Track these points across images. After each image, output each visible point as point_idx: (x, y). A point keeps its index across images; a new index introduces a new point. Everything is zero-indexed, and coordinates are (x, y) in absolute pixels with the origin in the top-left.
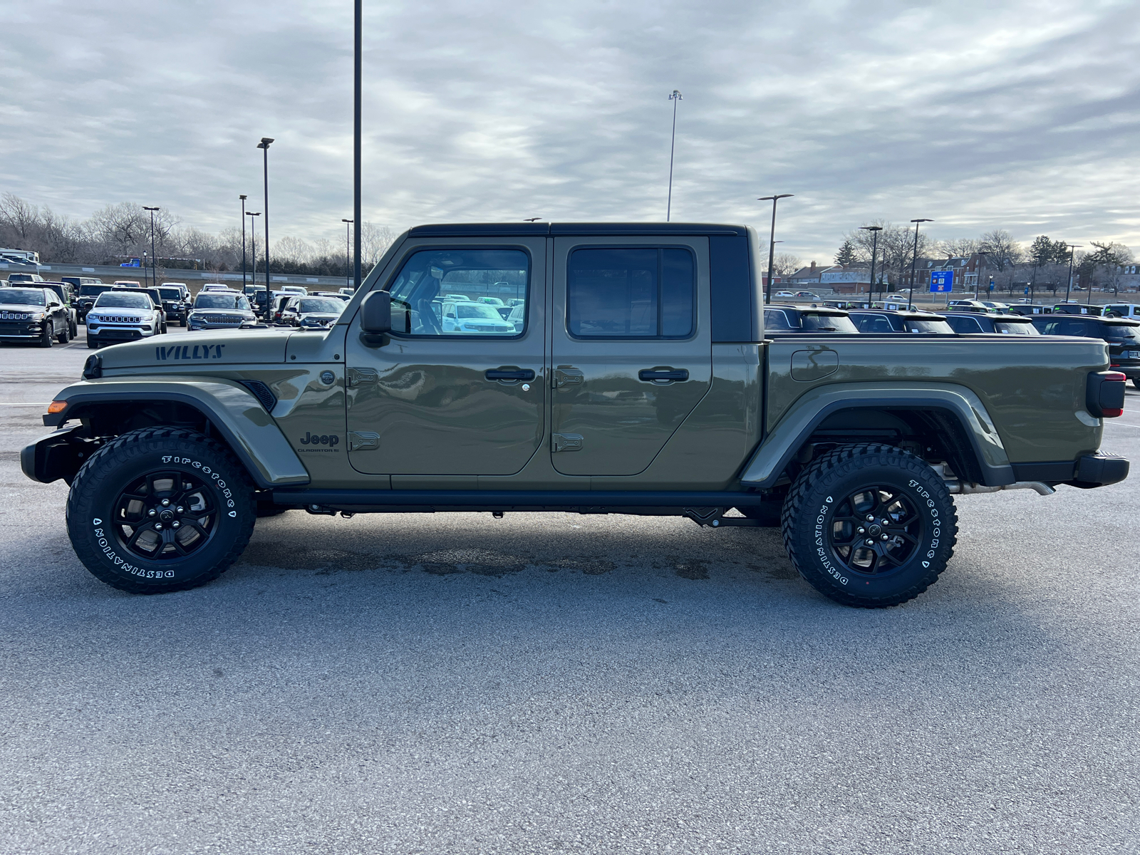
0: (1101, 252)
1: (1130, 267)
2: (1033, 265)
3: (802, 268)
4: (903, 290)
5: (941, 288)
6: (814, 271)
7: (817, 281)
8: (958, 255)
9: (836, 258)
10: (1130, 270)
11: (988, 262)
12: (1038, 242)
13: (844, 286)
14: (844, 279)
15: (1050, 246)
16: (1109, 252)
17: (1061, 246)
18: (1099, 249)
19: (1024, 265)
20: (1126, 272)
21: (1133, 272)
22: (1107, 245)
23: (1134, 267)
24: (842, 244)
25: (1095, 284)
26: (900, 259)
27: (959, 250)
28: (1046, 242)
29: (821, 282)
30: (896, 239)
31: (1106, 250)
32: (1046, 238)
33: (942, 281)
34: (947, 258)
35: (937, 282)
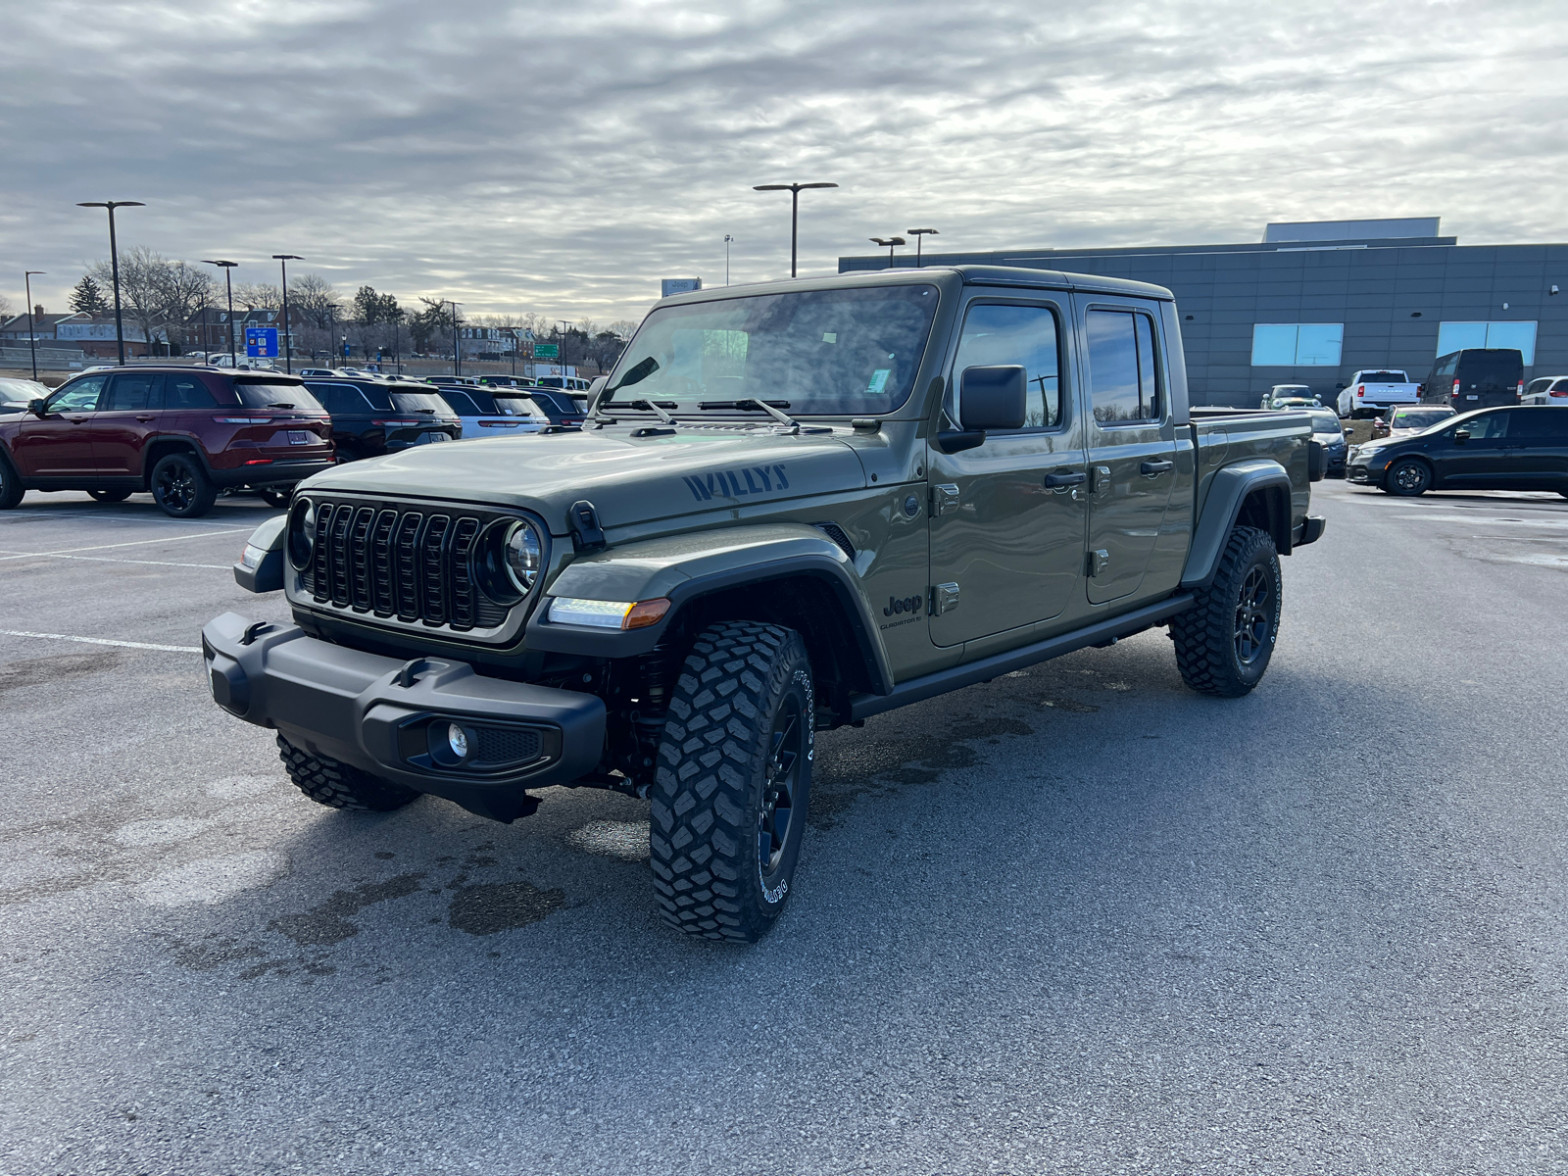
0: (432, 310)
1: (467, 330)
2: (361, 323)
3: (17, 315)
4: (194, 353)
5: (263, 351)
6: (39, 319)
7: (50, 336)
8: (260, 306)
9: (71, 301)
10: (467, 335)
11: (305, 318)
12: (362, 294)
13: (102, 345)
14: (98, 335)
15: (376, 299)
16: (441, 311)
17: (390, 300)
18: (429, 306)
19: (348, 323)
20: (464, 336)
21: (470, 336)
22: (438, 302)
23: (470, 330)
24: (79, 282)
25: (433, 350)
26: (176, 308)
27: (259, 299)
28: (372, 295)
29: (58, 338)
30: (167, 278)
31: (438, 307)
32: (371, 289)
33: (262, 342)
34: (247, 309)
35: (256, 342)
